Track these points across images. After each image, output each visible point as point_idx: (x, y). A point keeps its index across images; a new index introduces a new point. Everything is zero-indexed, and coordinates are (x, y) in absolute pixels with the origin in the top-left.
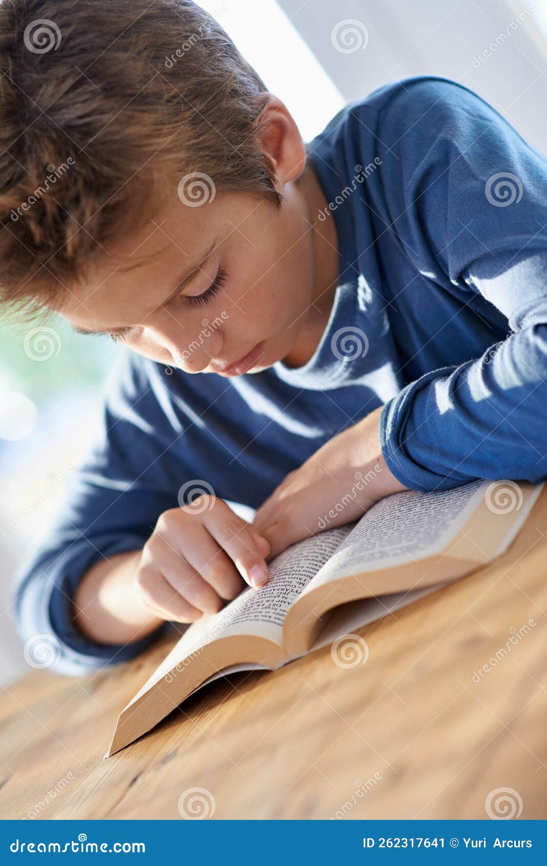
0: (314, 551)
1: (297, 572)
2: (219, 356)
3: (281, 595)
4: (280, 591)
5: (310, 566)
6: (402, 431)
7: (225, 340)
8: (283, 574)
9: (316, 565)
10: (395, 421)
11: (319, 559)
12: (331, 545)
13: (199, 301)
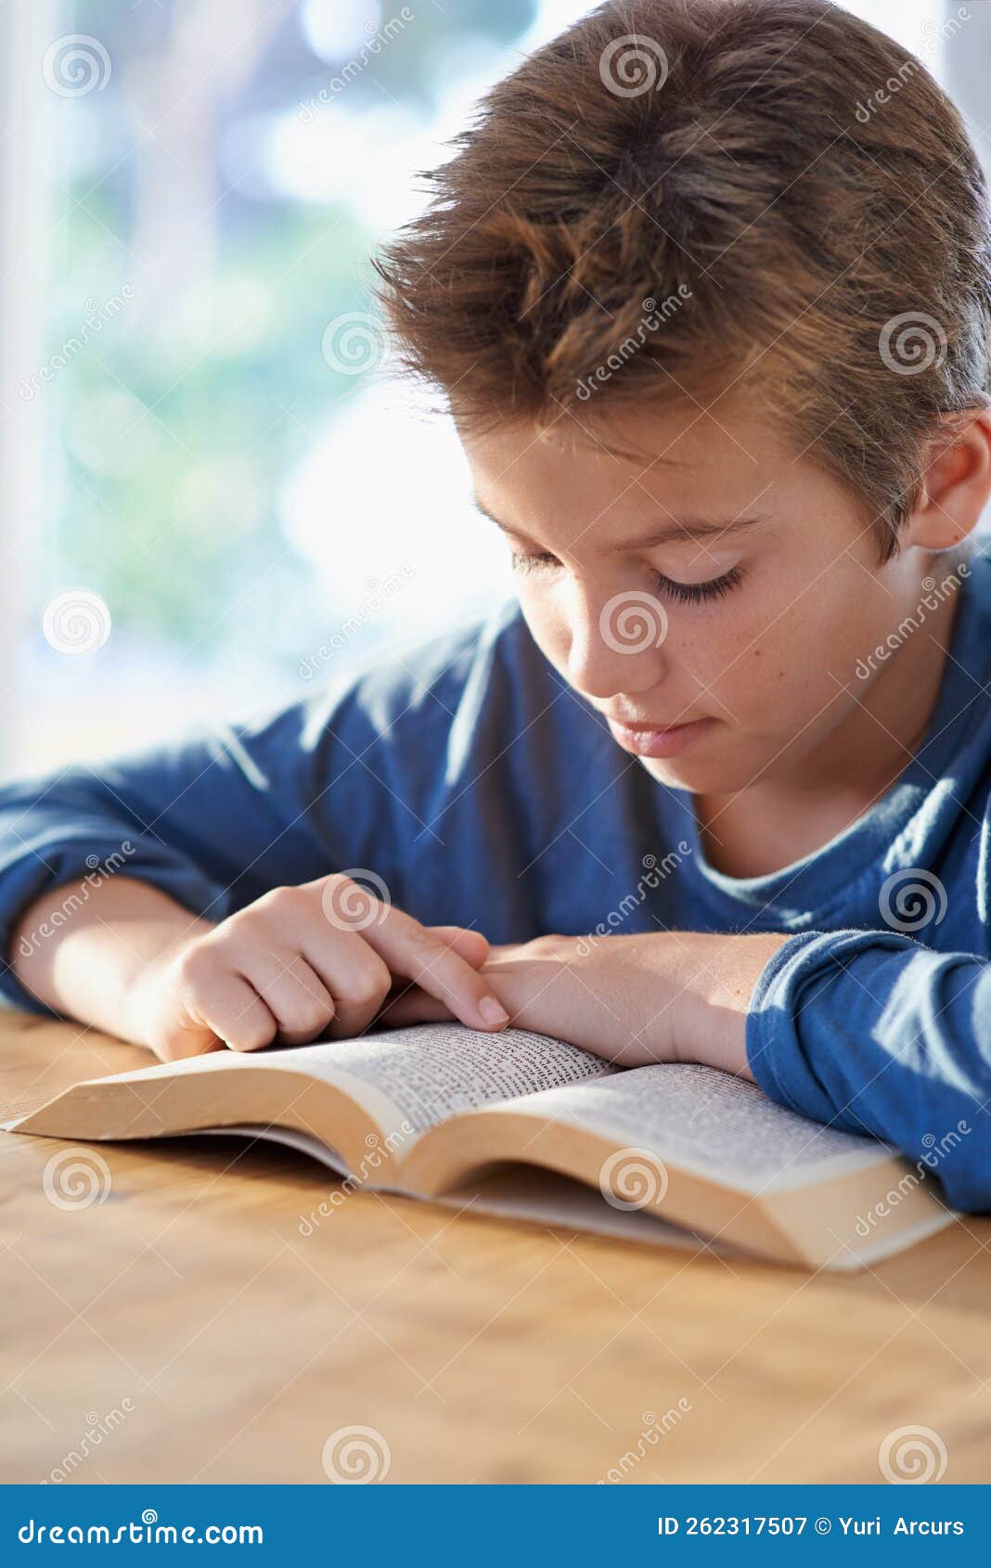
0: (534, 1061)
1: (490, 1072)
2: (635, 697)
3: (446, 1087)
4: (448, 1079)
5: (515, 1078)
6: (814, 977)
7: (661, 682)
8: (468, 1058)
9: (524, 1083)
10: (816, 956)
11: (534, 1078)
12: (564, 1073)
13: (673, 592)
